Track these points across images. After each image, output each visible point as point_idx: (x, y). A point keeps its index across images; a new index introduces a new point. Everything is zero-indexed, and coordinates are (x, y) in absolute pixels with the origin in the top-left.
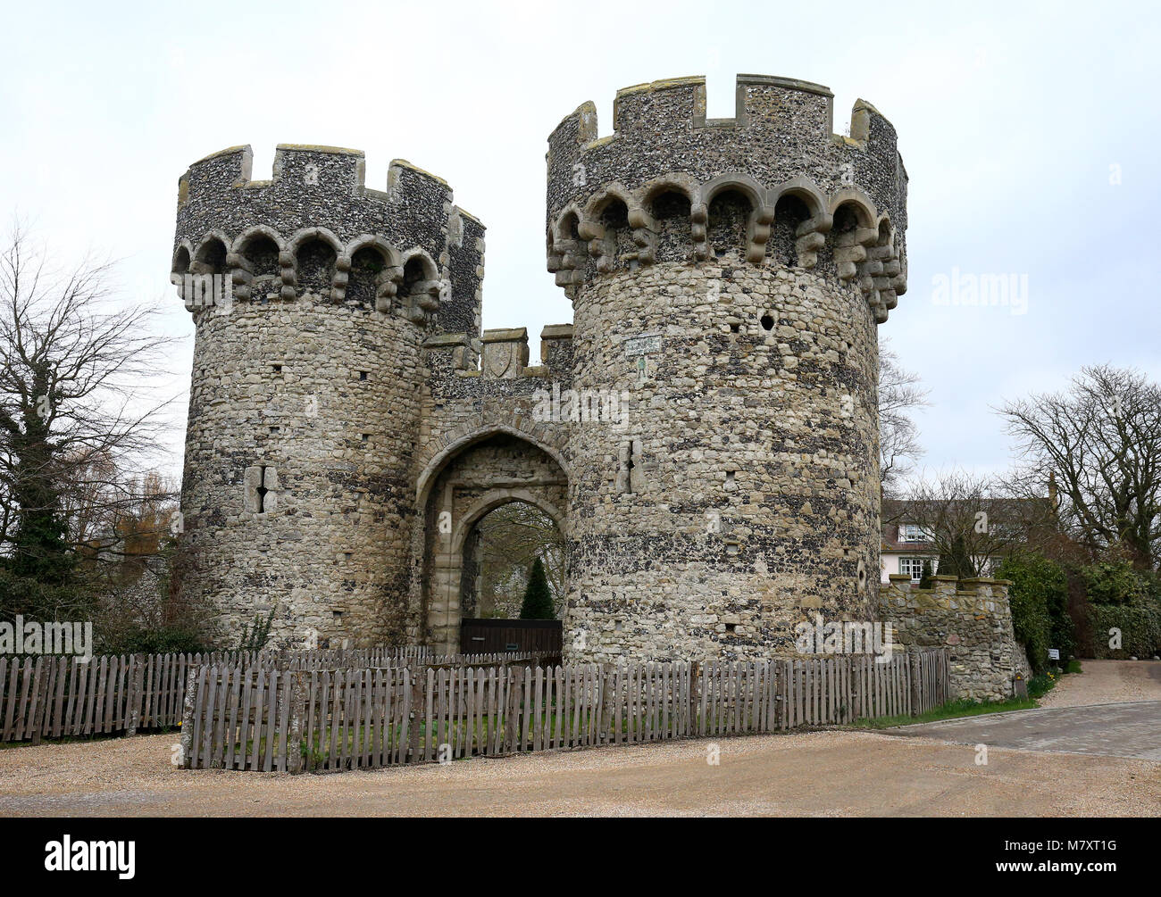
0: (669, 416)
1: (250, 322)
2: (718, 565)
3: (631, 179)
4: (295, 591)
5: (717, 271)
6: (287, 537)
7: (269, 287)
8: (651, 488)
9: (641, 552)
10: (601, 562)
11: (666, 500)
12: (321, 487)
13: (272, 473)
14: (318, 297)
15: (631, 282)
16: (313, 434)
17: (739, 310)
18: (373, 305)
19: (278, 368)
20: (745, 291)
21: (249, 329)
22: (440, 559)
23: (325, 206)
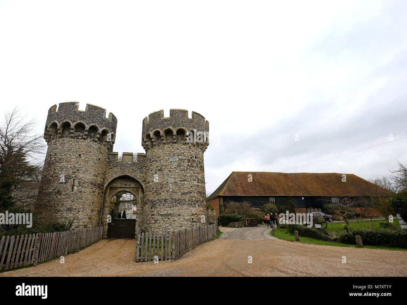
0: (180, 174)
1: (73, 143)
2: (190, 206)
3: (174, 126)
4: (80, 212)
5: (188, 147)
6: (80, 198)
7: (79, 135)
8: (176, 189)
9: (174, 203)
10: (163, 205)
11: (180, 192)
12: (88, 186)
13: (76, 181)
14: (91, 140)
15: (170, 146)
16: (88, 172)
17: (192, 155)
18: (102, 143)
19: (80, 155)
20: (193, 151)
21: (73, 145)
22: (106, 205)
23: (97, 119)
